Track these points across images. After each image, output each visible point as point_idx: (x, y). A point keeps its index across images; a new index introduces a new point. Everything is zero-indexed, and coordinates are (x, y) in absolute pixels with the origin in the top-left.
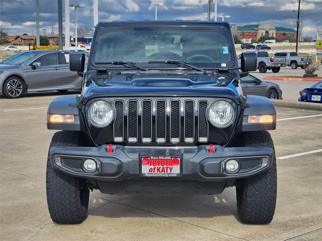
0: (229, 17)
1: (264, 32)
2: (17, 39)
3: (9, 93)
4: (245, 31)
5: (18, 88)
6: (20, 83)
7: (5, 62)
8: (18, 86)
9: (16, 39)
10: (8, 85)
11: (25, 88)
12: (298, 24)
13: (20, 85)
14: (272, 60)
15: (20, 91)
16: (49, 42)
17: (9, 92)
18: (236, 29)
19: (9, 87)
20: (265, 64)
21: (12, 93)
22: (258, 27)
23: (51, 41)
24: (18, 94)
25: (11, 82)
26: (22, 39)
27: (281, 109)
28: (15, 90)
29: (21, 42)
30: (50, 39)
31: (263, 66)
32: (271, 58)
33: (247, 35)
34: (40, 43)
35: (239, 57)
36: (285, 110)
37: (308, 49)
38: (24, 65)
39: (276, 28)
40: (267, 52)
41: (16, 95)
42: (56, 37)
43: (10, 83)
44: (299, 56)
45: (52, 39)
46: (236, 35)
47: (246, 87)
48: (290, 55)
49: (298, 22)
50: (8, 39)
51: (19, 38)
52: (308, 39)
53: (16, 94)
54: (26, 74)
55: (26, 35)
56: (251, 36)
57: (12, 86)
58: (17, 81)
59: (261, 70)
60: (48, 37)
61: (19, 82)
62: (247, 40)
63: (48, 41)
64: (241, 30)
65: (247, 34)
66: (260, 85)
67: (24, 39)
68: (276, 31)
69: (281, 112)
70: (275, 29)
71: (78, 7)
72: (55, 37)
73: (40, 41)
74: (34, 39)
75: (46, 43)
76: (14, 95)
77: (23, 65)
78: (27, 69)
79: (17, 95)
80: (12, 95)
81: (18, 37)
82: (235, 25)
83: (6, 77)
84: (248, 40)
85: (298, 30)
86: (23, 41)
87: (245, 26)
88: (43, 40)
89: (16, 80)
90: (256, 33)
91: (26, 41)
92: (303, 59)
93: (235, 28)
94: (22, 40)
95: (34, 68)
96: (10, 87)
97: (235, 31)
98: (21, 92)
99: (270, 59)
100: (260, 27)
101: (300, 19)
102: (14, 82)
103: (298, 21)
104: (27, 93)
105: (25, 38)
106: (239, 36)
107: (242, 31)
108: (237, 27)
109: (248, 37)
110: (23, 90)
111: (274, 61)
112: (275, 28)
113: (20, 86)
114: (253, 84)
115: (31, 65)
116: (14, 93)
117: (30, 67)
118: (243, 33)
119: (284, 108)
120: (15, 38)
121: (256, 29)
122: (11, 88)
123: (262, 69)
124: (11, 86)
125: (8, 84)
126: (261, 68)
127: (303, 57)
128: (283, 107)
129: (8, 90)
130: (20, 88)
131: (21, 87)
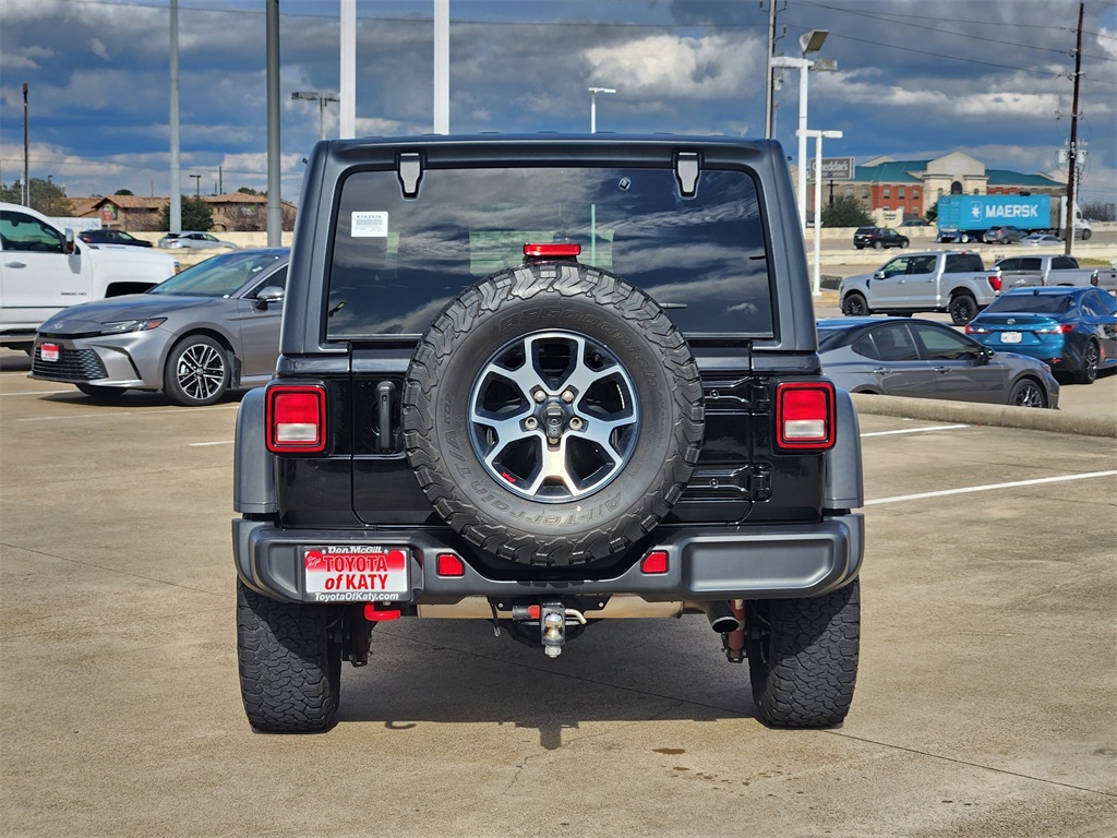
0: (838, 134)
1: (946, 185)
2: (101, 210)
3: (184, 389)
4: (881, 184)
5: (210, 373)
6: (217, 354)
7: (164, 288)
8: (210, 365)
9: (98, 207)
10: (183, 363)
11: (233, 371)
12: (1072, 161)
13: (216, 363)
14: (995, 284)
15: (218, 380)
16: (211, 220)
17: (184, 384)
18: (852, 173)
19: (184, 367)
20: (973, 296)
21: (192, 389)
22: (926, 169)
23: (218, 217)
24: (211, 391)
25: (190, 351)
26: (116, 207)
27: (1085, 441)
28: (203, 380)
29: (116, 219)
30: (215, 210)
31: (965, 304)
32: (992, 275)
33: (887, 198)
34: (183, 222)
35: (882, 272)
36: (1100, 444)
37: (1103, 246)
38: (231, 295)
39: (988, 172)
40: (977, 257)
41: (205, 395)
42: (236, 203)
43: (186, 357)
44: (1081, 267)
45: (222, 209)
46: (851, 197)
47: (943, 372)
48: (1053, 267)
49: (1071, 154)
50: (71, 207)
51: (108, 205)
52: (1099, 208)
53: (204, 388)
54: (238, 327)
55: (125, 193)
56: (901, 198)
57: (194, 364)
58: (209, 349)
59: (959, 316)
60: (209, 203)
61: (214, 353)
62: (888, 212)
63: (207, 215)
64: (869, 180)
65: (887, 192)
66: (986, 363)
67: (126, 210)
68: (988, 183)
69: (1087, 451)
70: (986, 176)
71: (331, 100)
72: (232, 203)
73: (182, 215)
74: (161, 209)
75: (200, 222)
76: (199, 396)
77: (226, 296)
78: (239, 311)
79: (209, 395)
80: (194, 394)
81: (106, 201)
82: (848, 161)
83: (175, 334)
84: (893, 212)
85: (1071, 179)
86: (121, 215)
87: (882, 165)
88: (190, 210)
89: (206, 347)
90: (920, 189)
91: (134, 214)
92: (1096, 278)
93: (847, 172)
94: (119, 212)
95: (263, 306)
96: (187, 367)
97: (847, 183)
98: (220, 384)
99: (990, 278)
100: (932, 168)
101: (1078, 140)
102: (199, 350)
103: (1073, 150)
104: (240, 387)
105: (127, 206)
106: (861, 199)
107: (870, 183)
108: (857, 167)
109: (890, 202)
110: (226, 377)
111: (1003, 287)
112: (983, 173)
113: (219, 365)
114: (964, 361)
115: (253, 295)
116: (200, 386)
117: (249, 304)
118: (876, 188)
119: (1093, 438)
120: (95, 204)
121: (919, 175)
122: (191, 371)
123: (963, 311)
124: (190, 365)
125: (181, 359)
126: (958, 310)
127: (1096, 271)
128: (1089, 435)
129: (181, 378)
130: (218, 373)
131: (222, 368)
